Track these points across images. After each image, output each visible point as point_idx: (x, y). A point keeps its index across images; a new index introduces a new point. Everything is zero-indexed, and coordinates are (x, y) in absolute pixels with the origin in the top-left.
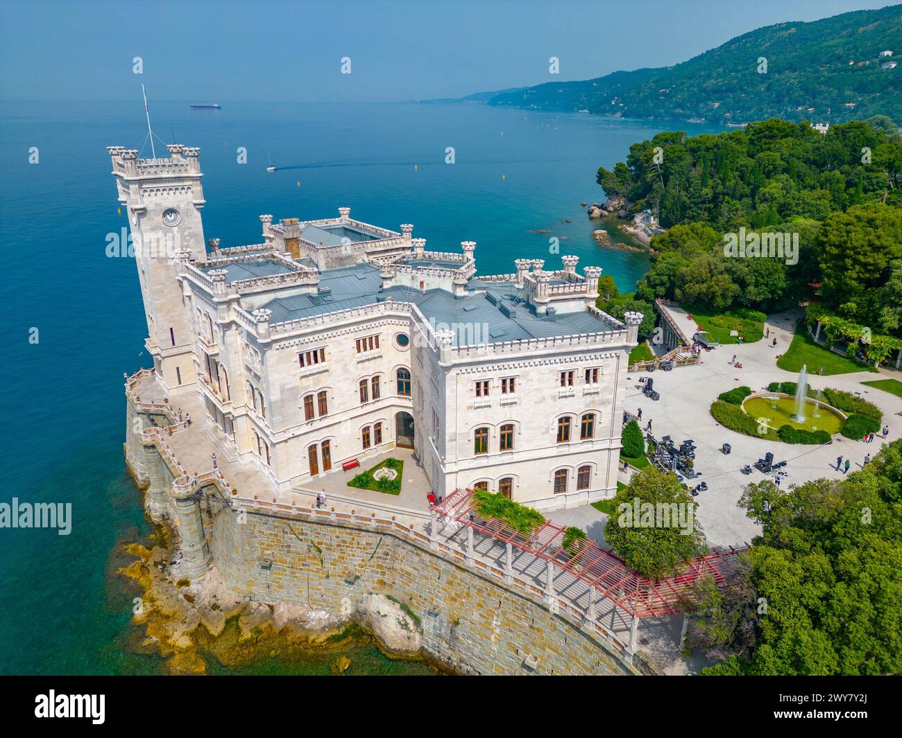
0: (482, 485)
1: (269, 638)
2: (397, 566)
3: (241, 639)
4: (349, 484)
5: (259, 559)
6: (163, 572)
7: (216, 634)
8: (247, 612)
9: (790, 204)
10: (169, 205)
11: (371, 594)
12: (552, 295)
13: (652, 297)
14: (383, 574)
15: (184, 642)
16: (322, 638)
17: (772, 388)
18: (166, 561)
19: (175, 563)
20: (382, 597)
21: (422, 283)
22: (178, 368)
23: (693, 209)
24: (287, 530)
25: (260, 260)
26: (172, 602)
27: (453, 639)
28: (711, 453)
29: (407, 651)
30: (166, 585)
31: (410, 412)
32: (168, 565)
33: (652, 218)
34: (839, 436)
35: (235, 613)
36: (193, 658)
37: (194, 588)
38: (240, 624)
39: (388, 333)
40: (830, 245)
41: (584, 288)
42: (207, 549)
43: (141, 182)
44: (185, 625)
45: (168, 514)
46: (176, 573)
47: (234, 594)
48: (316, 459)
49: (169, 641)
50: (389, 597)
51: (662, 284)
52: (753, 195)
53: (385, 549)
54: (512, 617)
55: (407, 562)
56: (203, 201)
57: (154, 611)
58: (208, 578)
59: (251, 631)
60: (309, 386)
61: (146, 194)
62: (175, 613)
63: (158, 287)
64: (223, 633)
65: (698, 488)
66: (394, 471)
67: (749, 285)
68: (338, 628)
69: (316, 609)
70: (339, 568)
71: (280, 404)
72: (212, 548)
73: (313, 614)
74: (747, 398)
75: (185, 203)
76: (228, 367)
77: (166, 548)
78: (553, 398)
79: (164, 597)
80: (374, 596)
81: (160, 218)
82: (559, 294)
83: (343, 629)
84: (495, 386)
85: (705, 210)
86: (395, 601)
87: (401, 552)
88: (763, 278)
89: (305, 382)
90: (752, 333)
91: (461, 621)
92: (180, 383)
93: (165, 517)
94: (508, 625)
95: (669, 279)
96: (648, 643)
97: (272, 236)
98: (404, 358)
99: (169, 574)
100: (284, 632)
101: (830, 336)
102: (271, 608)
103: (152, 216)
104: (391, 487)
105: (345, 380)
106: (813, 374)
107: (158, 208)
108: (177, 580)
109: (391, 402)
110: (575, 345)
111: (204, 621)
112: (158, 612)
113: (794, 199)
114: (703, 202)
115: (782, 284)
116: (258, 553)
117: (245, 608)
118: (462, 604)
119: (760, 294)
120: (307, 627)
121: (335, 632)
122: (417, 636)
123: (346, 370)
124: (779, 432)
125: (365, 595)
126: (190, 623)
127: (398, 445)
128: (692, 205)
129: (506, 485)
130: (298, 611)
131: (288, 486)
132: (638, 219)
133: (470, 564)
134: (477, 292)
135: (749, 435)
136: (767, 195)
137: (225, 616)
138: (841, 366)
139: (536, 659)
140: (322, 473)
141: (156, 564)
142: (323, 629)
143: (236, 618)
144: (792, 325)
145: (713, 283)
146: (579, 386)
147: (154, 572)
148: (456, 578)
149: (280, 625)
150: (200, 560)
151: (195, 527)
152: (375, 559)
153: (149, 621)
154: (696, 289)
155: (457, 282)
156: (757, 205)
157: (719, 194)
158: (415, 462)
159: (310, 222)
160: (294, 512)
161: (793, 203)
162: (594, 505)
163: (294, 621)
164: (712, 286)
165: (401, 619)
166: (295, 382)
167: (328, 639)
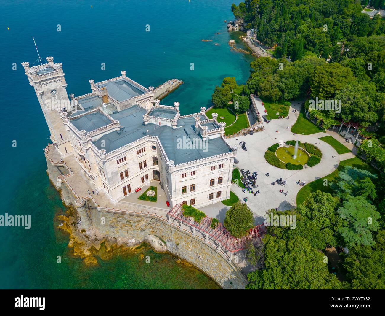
0: (185, 203)
1: (116, 249)
2: (157, 227)
3: (107, 251)
4: (138, 199)
5: (109, 225)
6: (75, 227)
7: (98, 249)
8: (107, 241)
9: (310, 35)
10: (53, 89)
11: (149, 234)
12: (208, 134)
13: (249, 93)
14: (153, 229)
15: (88, 253)
16: (134, 248)
17: (287, 143)
18: (75, 222)
19: (78, 223)
20: (153, 235)
21: (160, 123)
22: (65, 148)
23: (271, 34)
24: (119, 217)
25: (95, 112)
26: (81, 238)
27: (177, 249)
28: (263, 176)
29: (162, 251)
30: (77, 232)
31: (158, 170)
32: (76, 224)
33: (254, 34)
34: (306, 165)
35: (103, 241)
36: (92, 259)
37: (87, 233)
38: (106, 245)
39: (148, 146)
40: (315, 82)
41: (219, 130)
42: (90, 219)
43: (40, 82)
44: (87, 247)
45: (71, 203)
46: (80, 227)
47: (102, 235)
48: (126, 190)
49: (83, 253)
50: (155, 236)
51: (253, 88)
52: (296, 29)
53: (153, 222)
54: (195, 245)
55: (160, 226)
56: (66, 85)
57: (75, 242)
58: (92, 229)
59: (110, 247)
60: (121, 170)
61: (43, 86)
62: (82, 243)
63: (53, 120)
64: (100, 248)
65: (256, 192)
66: (154, 191)
67: (285, 93)
68: (139, 244)
69: (131, 239)
70: (138, 228)
71: (111, 178)
72: (91, 218)
73: (130, 241)
74: (278, 148)
75: (59, 86)
76: (90, 161)
77: (74, 217)
78: (208, 175)
79: (78, 237)
80: (150, 235)
81: (50, 94)
82: (210, 133)
83: (140, 244)
84: (189, 174)
85: (276, 34)
86: (157, 237)
87: (158, 224)
88: (290, 90)
89: (120, 169)
90: (284, 114)
91: (179, 244)
92: (67, 152)
93: (71, 204)
94: (194, 247)
95: (256, 86)
96: (236, 255)
97: (95, 89)
98: (155, 154)
99: (78, 228)
100: (121, 247)
101: (311, 117)
102: (115, 238)
103: (46, 94)
104: (153, 199)
105: (134, 165)
106: (303, 134)
107: (48, 90)
108: (81, 230)
109: (151, 167)
110: (216, 159)
111: (93, 245)
112: (77, 242)
113: (311, 32)
114: (275, 31)
115: (298, 93)
116: (109, 223)
117: (106, 239)
118: (180, 240)
119: (289, 96)
120: (129, 245)
121: (138, 246)
122: (165, 247)
123: (134, 161)
124: (286, 165)
125: (147, 235)
126: (89, 246)
127: (154, 180)
128: (270, 33)
129: (193, 201)
130: (125, 240)
131: (117, 201)
132: (248, 33)
133: (182, 229)
134: (180, 127)
135: (276, 167)
136: (301, 30)
137: (100, 242)
138: (313, 130)
139: (203, 256)
140: (128, 194)
141: (72, 224)
142: (134, 245)
143: (104, 242)
144: (300, 107)
145: (272, 92)
146: (217, 169)
147: (72, 227)
148: (177, 233)
149: (120, 245)
150: (88, 223)
151: (85, 214)
152: (150, 225)
153: (74, 246)
154: (265, 93)
155: (173, 124)
156: (297, 34)
157: (282, 26)
158: (161, 187)
159: (110, 80)
160: (120, 212)
161: (311, 34)
162: (222, 202)
163: (124, 243)
164: (271, 93)
165: (160, 243)
166: (116, 170)
167: (136, 249)
